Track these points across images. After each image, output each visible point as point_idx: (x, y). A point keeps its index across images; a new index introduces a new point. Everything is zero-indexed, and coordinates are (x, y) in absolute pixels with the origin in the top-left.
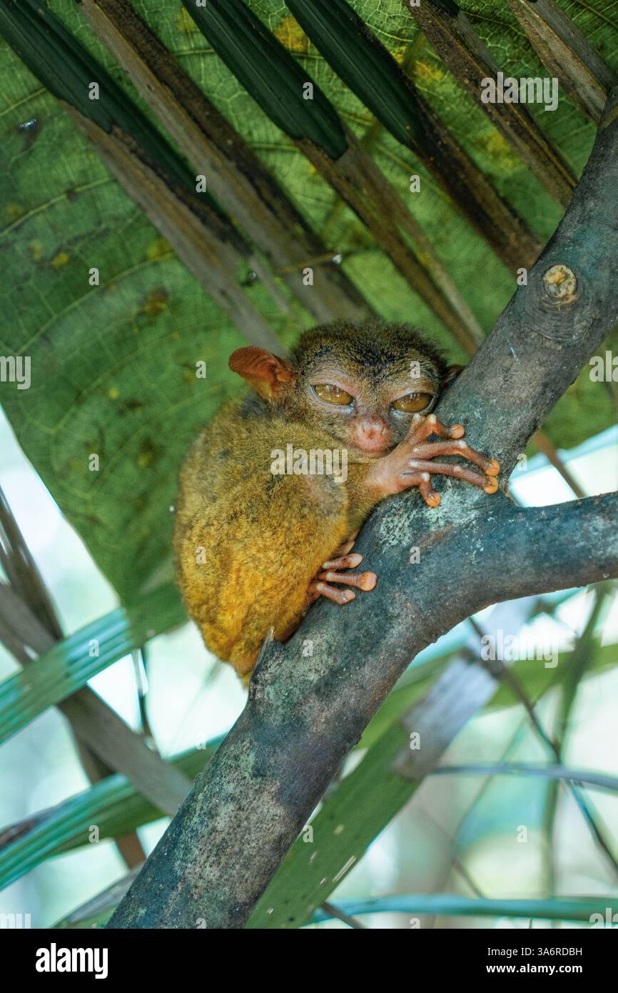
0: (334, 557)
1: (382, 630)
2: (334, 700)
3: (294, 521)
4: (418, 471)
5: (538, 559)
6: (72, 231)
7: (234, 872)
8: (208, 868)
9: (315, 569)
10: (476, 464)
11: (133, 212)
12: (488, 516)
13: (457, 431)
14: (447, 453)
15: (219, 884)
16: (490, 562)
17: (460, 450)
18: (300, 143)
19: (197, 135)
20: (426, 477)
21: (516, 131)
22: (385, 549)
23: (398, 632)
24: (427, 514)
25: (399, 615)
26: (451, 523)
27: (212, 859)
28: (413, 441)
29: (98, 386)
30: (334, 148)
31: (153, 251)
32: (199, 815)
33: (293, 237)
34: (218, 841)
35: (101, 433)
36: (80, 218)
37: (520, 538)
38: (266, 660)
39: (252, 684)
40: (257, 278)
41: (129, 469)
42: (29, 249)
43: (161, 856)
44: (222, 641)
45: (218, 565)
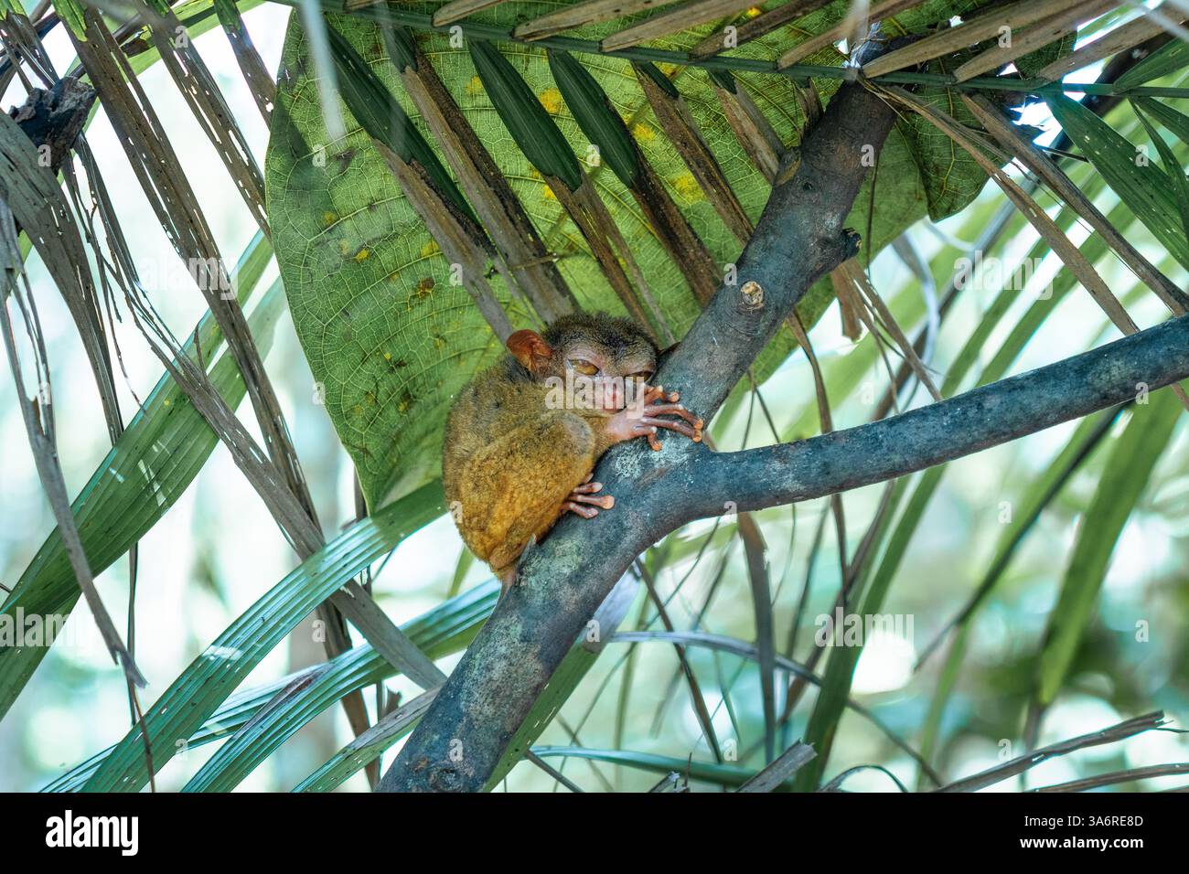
0: (581, 485)
1: (618, 538)
2: (582, 587)
3: (558, 458)
4: (646, 425)
5: (732, 489)
6: (371, 234)
7: (505, 710)
8: (486, 707)
9: (568, 493)
10: (688, 420)
11: (416, 221)
12: (696, 458)
13: (674, 396)
14: (669, 412)
15: (493, 719)
16: (698, 492)
17: (678, 411)
18: (549, 179)
19: (471, 167)
20: (654, 429)
21: (708, 179)
22: (620, 480)
23: (629, 539)
24: (652, 456)
25: (631, 528)
26: (670, 462)
27: (489, 700)
29: (378, 350)
30: (573, 183)
31: (425, 251)
32: (478, 669)
33: (525, 243)
34: (494, 688)
35: (377, 385)
36: (376, 225)
37: (720, 475)
38: (529, 558)
39: (518, 575)
40: (496, 272)
41: (392, 413)
42: (339, 246)
43: (448, 698)
44: (488, 544)
45: (495, 488)
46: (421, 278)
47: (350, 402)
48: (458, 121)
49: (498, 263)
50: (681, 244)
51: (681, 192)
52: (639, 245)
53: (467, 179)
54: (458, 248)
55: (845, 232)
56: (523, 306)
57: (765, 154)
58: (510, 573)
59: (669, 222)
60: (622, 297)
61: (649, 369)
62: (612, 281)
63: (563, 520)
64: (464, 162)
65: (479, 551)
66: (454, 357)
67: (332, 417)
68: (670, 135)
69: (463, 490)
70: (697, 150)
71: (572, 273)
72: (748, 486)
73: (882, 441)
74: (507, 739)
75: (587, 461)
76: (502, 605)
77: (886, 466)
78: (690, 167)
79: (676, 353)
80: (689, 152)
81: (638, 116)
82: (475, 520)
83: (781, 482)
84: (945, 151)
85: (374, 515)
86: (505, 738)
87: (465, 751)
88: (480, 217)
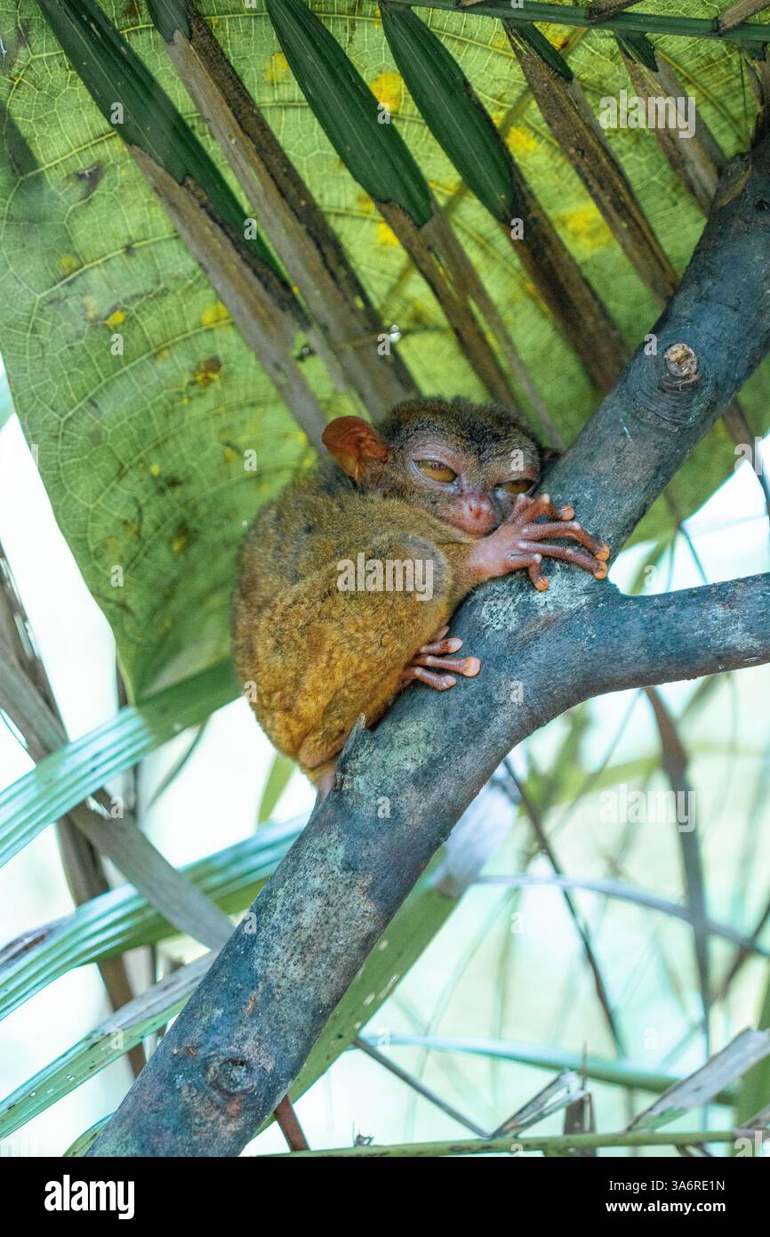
0: (432, 641)
1: (486, 718)
2: (433, 791)
4: (526, 552)
5: (651, 647)
6: (129, 289)
7: (320, 972)
8: (292, 967)
9: (413, 652)
10: (587, 545)
11: (194, 273)
12: (598, 603)
13: (567, 512)
14: (559, 534)
15: (303, 984)
16: (603, 650)
17: (573, 532)
18: (385, 208)
19: (273, 190)
20: (538, 558)
21: (615, 207)
22: (488, 634)
23: (502, 720)
24: (534, 598)
25: (505, 703)
26: (561, 608)
27: (297, 957)
28: (519, 521)
29: (141, 461)
30: (419, 214)
31: (208, 317)
33: (352, 311)
34: (303, 939)
35: (140, 511)
36: (138, 276)
37: (635, 626)
38: (355, 749)
39: (339, 775)
41: (163, 553)
42: (83, 306)
43: (236, 955)
44: (296, 731)
45: (304, 646)
46: (203, 356)
47: (100, 535)
48: (252, 121)
49: (312, 338)
50: (575, 309)
51: (576, 234)
52: (516, 315)
53: (268, 208)
54: (256, 315)
58: (329, 773)
59: (558, 276)
61: (530, 477)
63: (408, 691)
64: (263, 184)
65: (283, 741)
66: (253, 477)
67: (75, 556)
68: (560, 141)
69: (260, 650)
70: (599, 161)
71: (420, 358)
72: (677, 641)
74: (324, 1017)
75: (441, 606)
80: (587, 165)
81: (513, 116)
82: (277, 695)
83: (726, 634)
85: (140, 703)
86: (320, 1014)
87: (260, 1032)
88: (287, 268)
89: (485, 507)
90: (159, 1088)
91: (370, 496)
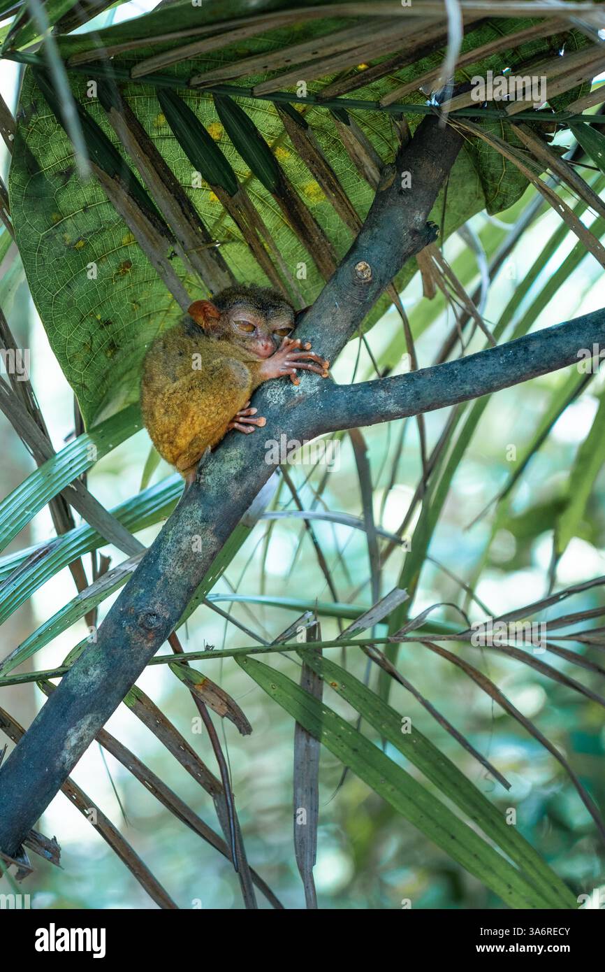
0: (242, 410)
2: (244, 483)
3: (226, 391)
4: (288, 367)
5: (351, 412)
6: (86, 229)
7: (191, 571)
8: (177, 569)
9: (233, 416)
10: (318, 362)
11: (118, 219)
12: (324, 390)
13: (308, 346)
14: (304, 358)
15: (182, 577)
16: (326, 413)
17: (311, 356)
18: (215, 188)
19: (158, 180)
20: (295, 370)
21: (329, 187)
22: (270, 406)
24: (293, 388)
26: (306, 393)
27: (179, 564)
28: (285, 351)
29: (92, 313)
30: (232, 190)
31: (125, 240)
32: (171, 542)
33: (196, 234)
34: (183, 555)
35: (91, 338)
36: (90, 222)
37: (341, 401)
38: (206, 462)
39: (198, 475)
40: (176, 255)
41: (102, 358)
42: (63, 238)
43: (149, 563)
44: (176, 453)
45: (180, 413)
46: (122, 260)
47: (72, 351)
48: (148, 146)
49: (177, 248)
50: (310, 233)
51: (309, 195)
52: (279, 234)
53: (156, 189)
54: (149, 238)
55: (428, 224)
56: (194, 279)
57: (370, 168)
58: (192, 473)
59: (300, 218)
60: (267, 272)
61: (290, 327)
62: (259, 260)
63: (229, 435)
64: (153, 176)
65: (169, 458)
66: (146, 316)
67: (59, 362)
68: (302, 156)
69: (157, 414)
70: (321, 166)
71: (230, 255)
72: (362, 408)
73: (457, 375)
74: (193, 592)
75: (246, 393)
76: (187, 496)
77: (461, 393)
78: (316, 178)
79: (309, 314)
80: (316, 167)
81: (279, 142)
82: (166, 435)
83: (386, 405)
84: (498, 164)
85: (89, 432)
86: (190, 590)
87: (162, 600)
88: (164, 215)
89: (270, 344)
90: (114, 627)
91: (211, 339)
